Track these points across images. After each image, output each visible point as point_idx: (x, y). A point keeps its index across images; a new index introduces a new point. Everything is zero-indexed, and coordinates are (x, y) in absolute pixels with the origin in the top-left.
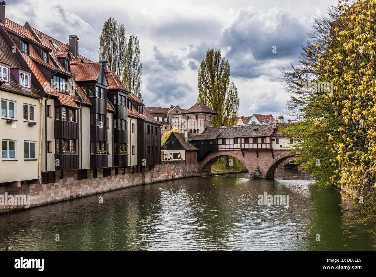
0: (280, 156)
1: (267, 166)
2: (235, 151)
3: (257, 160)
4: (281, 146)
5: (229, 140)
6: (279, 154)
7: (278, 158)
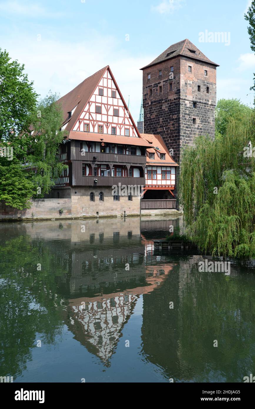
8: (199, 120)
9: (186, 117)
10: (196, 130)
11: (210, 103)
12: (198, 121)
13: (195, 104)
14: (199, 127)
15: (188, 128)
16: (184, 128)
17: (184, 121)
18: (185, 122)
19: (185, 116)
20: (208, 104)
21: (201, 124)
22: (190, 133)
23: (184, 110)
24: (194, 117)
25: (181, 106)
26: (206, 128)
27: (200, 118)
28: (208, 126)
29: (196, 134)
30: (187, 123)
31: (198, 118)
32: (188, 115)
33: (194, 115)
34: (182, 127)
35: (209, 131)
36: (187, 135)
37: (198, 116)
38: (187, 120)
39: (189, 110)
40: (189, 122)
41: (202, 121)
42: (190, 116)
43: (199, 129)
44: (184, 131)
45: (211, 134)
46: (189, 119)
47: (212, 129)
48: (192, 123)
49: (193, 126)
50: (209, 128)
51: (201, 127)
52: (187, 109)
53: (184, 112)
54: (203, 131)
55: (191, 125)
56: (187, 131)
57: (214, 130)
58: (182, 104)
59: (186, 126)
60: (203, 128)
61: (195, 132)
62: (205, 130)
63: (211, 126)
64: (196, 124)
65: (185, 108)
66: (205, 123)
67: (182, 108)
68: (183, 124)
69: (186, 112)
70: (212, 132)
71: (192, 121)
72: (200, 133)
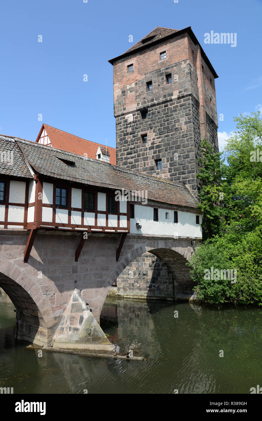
0: (132, 253)
6: (130, 247)
7: (127, 260)
8: (154, 134)
9: (127, 139)
10: (148, 151)
11: (175, 97)
12: (151, 136)
13: (144, 112)
15: (131, 154)
16: (124, 157)
17: (124, 146)
18: (125, 146)
19: (124, 138)
20: (171, 100)
21: (157, 138)
22: (134, 160)
23: (123, 130)
24: (144, 133)
25: (118, 126)
26: (170, 140)
27: (156, 130)
28: (175, 136)
29: (147, 158)
30: (129, 147)
31: (151, 131)
32: (130, 134)
33: (144, 129)
34: (121, 156)
35: (179, 144)
36: (130, 165)
37: (151, 128)
38: (130, 142)
39: (133, 126)
40: (134, 144)
41: (160, 133)
42: (135, 134)
43: (154, 149)
44: (124, 161)
45: (185, 146)
46: (133, 139)
47: (185, 138)
48: (139, 144)
49: (142, 147)
50: (177, 139)
51: (158, 144)
52: (129, 125)
53: (122, 133)
54: (164, 148)
55: (137, 148)
56: (129, 159)
57: (190, 138)
58: (119, 123)
59: (127, 152)
60: (162, 143)
61: (147, 155)
62: (169, 144)
63: (182, 134)
64: (148, 141)
65: (125, 126)
66: (168, 134)
67: (119, 128)
68: (122, 151)
69: (128, 131)
70: (187, 142)
71: (138, 141)
72: (157, 154)
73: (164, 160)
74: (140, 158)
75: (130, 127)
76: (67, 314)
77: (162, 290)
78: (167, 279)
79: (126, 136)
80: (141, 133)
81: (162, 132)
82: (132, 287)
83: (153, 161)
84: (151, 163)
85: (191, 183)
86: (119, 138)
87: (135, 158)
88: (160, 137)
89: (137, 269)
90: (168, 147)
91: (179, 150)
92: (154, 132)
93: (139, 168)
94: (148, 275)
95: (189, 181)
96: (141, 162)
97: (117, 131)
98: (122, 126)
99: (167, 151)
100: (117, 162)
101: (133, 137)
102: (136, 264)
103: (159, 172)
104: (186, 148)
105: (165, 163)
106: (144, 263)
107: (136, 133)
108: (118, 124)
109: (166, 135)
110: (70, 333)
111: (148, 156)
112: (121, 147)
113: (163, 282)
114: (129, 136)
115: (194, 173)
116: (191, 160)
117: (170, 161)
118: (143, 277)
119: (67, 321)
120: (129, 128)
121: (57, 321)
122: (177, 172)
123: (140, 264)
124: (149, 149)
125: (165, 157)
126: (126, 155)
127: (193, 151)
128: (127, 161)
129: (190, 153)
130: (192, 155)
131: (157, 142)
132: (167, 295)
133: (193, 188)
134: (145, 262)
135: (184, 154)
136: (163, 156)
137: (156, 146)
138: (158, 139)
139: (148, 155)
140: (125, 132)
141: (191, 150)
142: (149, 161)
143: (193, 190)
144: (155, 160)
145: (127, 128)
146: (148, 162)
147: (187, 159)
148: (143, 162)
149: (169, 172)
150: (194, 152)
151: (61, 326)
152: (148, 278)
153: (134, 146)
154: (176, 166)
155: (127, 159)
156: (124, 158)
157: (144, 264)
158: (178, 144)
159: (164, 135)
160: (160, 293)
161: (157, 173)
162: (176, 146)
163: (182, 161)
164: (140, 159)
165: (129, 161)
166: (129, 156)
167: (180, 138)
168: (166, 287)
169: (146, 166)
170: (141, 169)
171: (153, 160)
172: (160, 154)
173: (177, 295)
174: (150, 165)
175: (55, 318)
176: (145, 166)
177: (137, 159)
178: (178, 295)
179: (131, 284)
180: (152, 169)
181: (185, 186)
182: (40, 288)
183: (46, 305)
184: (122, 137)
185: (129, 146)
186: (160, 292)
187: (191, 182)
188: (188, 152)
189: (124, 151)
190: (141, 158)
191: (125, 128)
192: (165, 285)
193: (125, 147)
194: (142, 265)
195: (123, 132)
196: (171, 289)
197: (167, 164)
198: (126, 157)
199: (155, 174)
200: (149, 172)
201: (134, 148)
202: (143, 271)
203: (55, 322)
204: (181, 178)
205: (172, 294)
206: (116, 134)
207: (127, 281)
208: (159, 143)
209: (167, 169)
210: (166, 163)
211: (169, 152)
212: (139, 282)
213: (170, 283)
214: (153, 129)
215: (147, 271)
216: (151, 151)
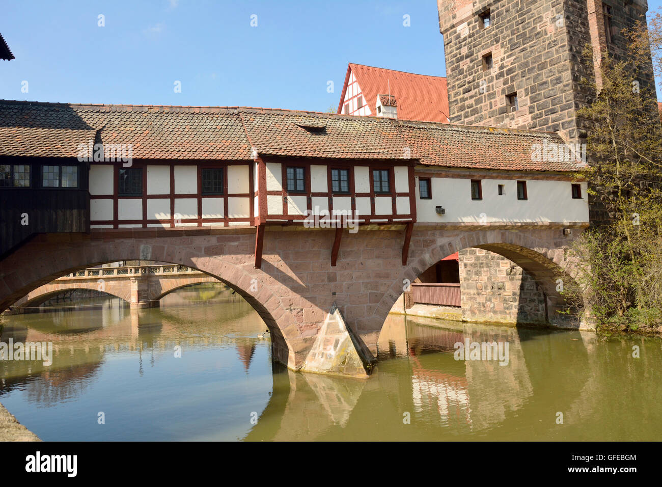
0: (433, 253)
1: (377, 301)
2: (208, 232)
3: (332, 279)
4: (440, 210)
5: (166, 170)
6: (427, 244)
7: (422, 263)
8: (503, 50)
9: (461, 67)
10: (495, 81)
12: (498, 54)
13: (484, 16)
14: (505, 70)
15: (470, 91)
16: (459, 98)
17: (458, 80)
18: (460, 79)
19: (458, 67)
21: (508, 57)
22: (475, 100)
23: (455, 52)
24: (486, 51)
25: (447, 48)
26: (529, 56)
27: (505, 43)
28: (535, 47)
29: (494, 94)
30: (466, 80)
31: (498, 45)
32: (466, 58)
33: (486, 45)
34: (454, 97)
35: (543, 61)
36: (469, 110)
37: (497, 42)
38: (466, 72)
39: (470, 43)
40: (472, 74)
41: (511, 47)
42: (472, 57)
43: (503, 76)
44: (459, 105)
45: (553, 63)
46: (471, 65)
47: (554, 48)
48: (480, 72)
49: (486, 76)
50: (540, 52)
51: (510, 67)
52: (463, 43)
53: (454, 59)
54: (520, 72)
55: (478, 79)
56: (467, 100)
57: (561, 47)
58: (448, 42)
59: (464, 89)
60: (516, 64)
61: (493, 89)
62: (526, 64)
63: (547, 42)
64: (494, 65)
65: (458, 45)
66: (524, 46)
67: (449, 51)
68: (456, 88)
69: (462, 54)
70: (556, 55)
71: (479, 67)
72: (510, 84)
73: (520, 93)
74: (483, 95)
75: (465, 45)
76: (321, 336)
77: (528, 312)
78: (535, 294)
79: (461, 63)
80: (481, 52)
81: (515, 45)
82: (482, 309)
83: (503, 98)
84: (501, 101)
85: (566, 127)
86: (450, 68)
87: (476, 98)
88: (512, 54)
89: (489, 279)
90: (527, 69)
91: (543, 71)
92: (502, 47)
93: (483, 113)
94: (506, 288)
95: (563, 124)
96: (485, 102)
97: (447, 57)
98: (452, 47)
99: (524, 77)
100: (450, 107)
101: (471, 61)
102: (487, 271)
103: (514, 116)
104: (556, 66)
105: (523, 100)
106: (498, 269)
107: (475, 55)
108: (448, 44)
109: (521, 48)
110: (323, 360)
111: (495, 91)
112: (454, 82)
113: (529, 299)
114: (464, 61)
115: (571, 108)
116: (565, 86)
117: (530, 93)
118: (499, 293)
119: (320, 345)
120: (463, 48)
121: (307, 344)
122: (543, 110)
123: (492, 271)
124: (497, 79)
125: (521, 88)
126: (462, 93)
127: (567, 70)
128: (464, 104)
129: (564, 74)
130: (567, 76)
131: (508, 63)
132: (536, 321)
133: (570, 135)
134: (499, 267)
135: (552, 77)
136: (519, 87)
137: (506, 71)
138: (509, 59)
139: (495, 89)
140: (458, 56)
141: (564, 68)
142: (497, 99)
143: (571, 140)
144: (506, 96)
145: (460, 48)
146: (496, 101)
147: (558, 85)
148: (488, 102)
149: (530, 113)
150: (570, 72)
151: (313, 351)
152: (506, 294)
153: (473, 77)
154: (540, 100)
155: (464, 101)
156: (459, 100)
157: (499, 271)
158: (541, 61)
159: (518, 49)
160: (526, 318)
161: (511, 117)
162: (539, 65)
163: (550, 90)
164: (483, 98)
165: (467, 103)
166: (467, 95)
167: (545, 49)
168: (533, 308)
169: (494, 108)
170: (486, 114)
171: (504, 96)
172: (514, 83)
173: (551, 321)
174: (499, 106)
175: (305, 340)
176: (491, 108)
177: (479, 99)
178: (554, 321)
179: (481, 304)
180: (503, 111)
181: (557, 134)
182: (281, 301)
183: (290, 322)
184: (454, 64)
185: (466, 78)
186: (524, 317)
187: (566, 125)
188: (559, 72)
189: (458, 88)
190: (485, 96)
191: (457, 49)
192: (532, 305)
193: (459, 82)
194: (496, 272)
195: (455, 56)
196: (542, 312)
197: (526, 100)
198: (463, 98)
199: (508, 119)
200: (498, 118)
201: (474, 80)
202: (498, 283)
203: (305, 345)
204: (550, 121)
205: (544, 319)
206: (446, 62)
207: (475, 299)
208: (511, 64)
209: (527, 108)
210: (523, 98)
211: (528, 79)
212: (493, 300)
213: (540, 302)
214: (501, 42)
215: (503, 283)
216: (499, 80)
